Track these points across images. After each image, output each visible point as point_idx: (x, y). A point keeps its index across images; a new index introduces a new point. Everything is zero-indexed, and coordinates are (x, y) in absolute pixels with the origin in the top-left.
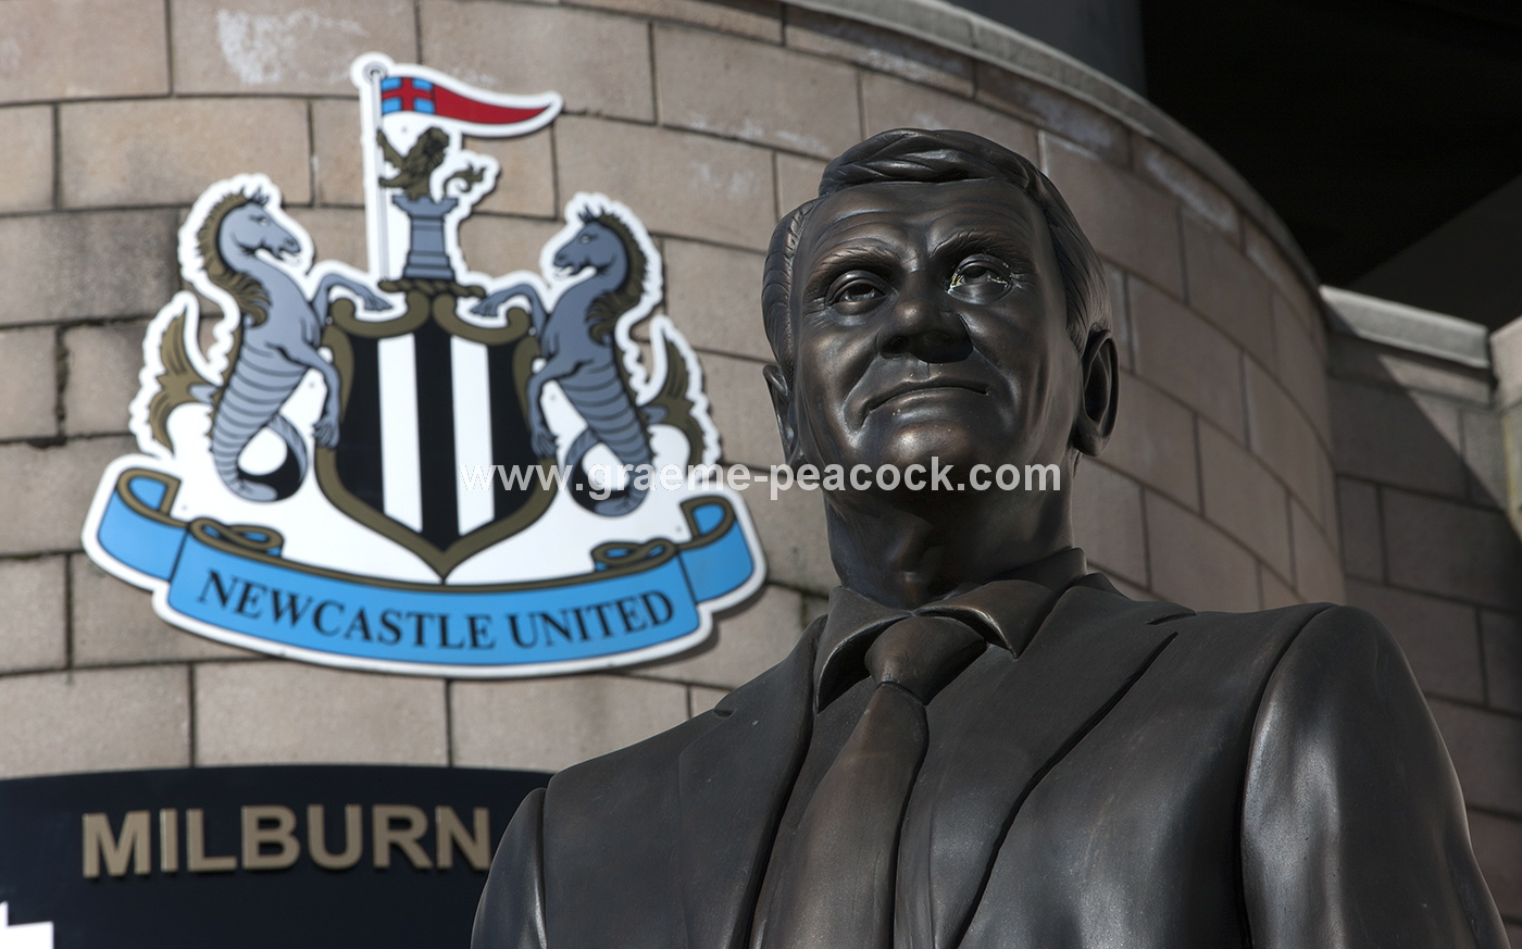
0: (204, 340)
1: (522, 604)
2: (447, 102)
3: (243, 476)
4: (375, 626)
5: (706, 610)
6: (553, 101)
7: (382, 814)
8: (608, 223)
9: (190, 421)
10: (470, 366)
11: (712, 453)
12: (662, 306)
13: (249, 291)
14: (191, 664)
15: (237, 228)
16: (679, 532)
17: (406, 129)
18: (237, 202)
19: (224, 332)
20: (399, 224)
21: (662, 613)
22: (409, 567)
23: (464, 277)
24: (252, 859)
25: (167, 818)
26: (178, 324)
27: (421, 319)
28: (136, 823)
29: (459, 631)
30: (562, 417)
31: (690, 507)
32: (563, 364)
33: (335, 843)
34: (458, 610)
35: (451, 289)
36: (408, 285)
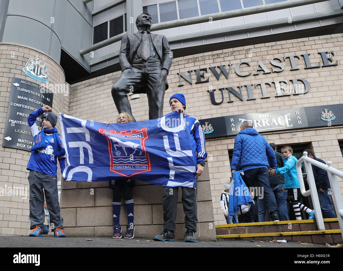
1: (40, 78)
2: (40, 58)
3: (30, 70)
4: (34, 77)
6: (44, 60)
8: (45, 65)
9: (28, 67)
10: (39, 69)
11: (48, 75)
12: (47, 69)
13: (31, 62)
14: (26, 76)
15: (31, 60)
17: (38, 59)
18: (31, 59)
19: (30, 64)
20: (37, 62)
21: (45, 81)
22: (36, 75)
23: (40, 65)
24: (28, 84)
26: (28, 63)
27: (38, 66)
28: (23, 81)
29: (37, 78)
30: (42, 72)
31: (47, 77)
32: (43, 70)
33: (31, 85)
36: (37, 64)
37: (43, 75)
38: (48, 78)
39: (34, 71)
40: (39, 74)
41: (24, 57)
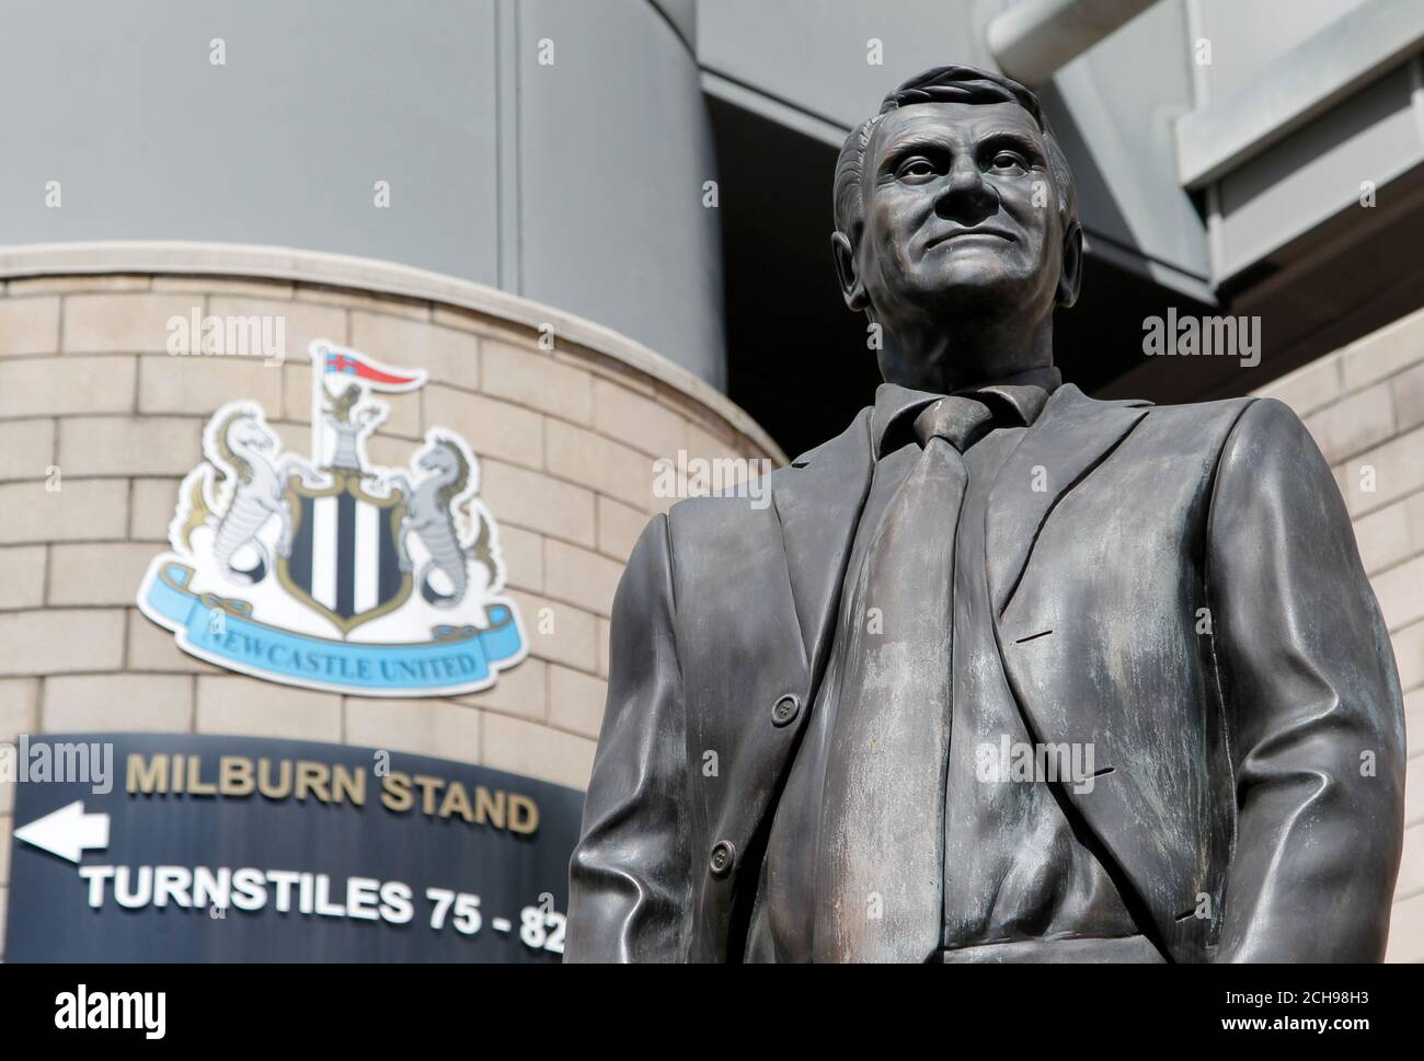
0: (216, 491)
1: (389, 656)
2: (362, 370)
3: (233, 570)
4: (304, 661)
5: (494, 667)
6: (421, 375)
7: (303, 767)
8: (450, 445)
9: (203, 536)
10: (367, 520)
11: (502, 579)
12: (477, 495)
13: (242, 465)
14: (195, 675)
15: (238, 431)
16: (480, 622)
17: (339, 382)
18: (240, 416)
19: (228, 486)
20: (331, 437)
21: (469, 667)
22: (327, 628)
23: (366, 467)
24: (227, 788)
25: (178, 761)
26: (201, 482)
27: (340, 489)
28: (160, 762)
29: (352, 667)
30: (416, 550)
31: (489, 609)
32: (420, 521)
33: (275, 780)
34: (352, 656)
35: (357, 474)
36: (335, 469)
37: (430, 596)
38: (509, 617)
39: (298, 571)
40: (366, 591)
41: (137, 414)
